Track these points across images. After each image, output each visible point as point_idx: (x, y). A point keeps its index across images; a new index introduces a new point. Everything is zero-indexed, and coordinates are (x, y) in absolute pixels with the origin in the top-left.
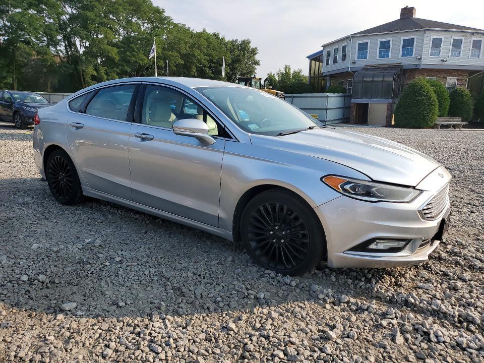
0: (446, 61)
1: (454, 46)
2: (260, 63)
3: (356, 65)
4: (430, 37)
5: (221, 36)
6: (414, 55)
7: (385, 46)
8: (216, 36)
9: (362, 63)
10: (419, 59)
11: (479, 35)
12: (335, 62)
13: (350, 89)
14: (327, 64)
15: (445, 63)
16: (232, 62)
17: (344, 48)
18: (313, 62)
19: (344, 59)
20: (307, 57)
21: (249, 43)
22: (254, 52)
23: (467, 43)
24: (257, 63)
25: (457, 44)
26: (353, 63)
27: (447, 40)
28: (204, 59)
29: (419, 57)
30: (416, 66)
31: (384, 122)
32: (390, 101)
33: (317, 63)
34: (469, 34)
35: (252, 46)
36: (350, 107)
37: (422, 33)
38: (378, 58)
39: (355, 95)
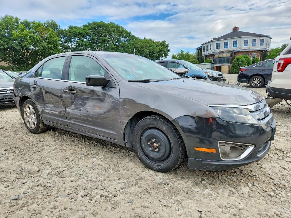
1: (253, 42)
3: (215, 52)
4: (243, 40)
5: (152, 40)
6: (237, 47)
7: (226, 44)
9: (218, 51)
10: (240, 48)
11: (263, 37)
12: (207, 50)
13: (213, 61)
14: (204, 51)
15: (250, 49)
16: (159, 51)
17: (211, 45)
18: (198, 51)
19: (211, 50)
22: (168, 46)
23: (258, 40)
24: (169, 51)
25: (254, 41)
27: (250, 40)
28: (147, 51)
30: (239, 51)
31: (227, 72)
32: (229, 64)
33: (199, 51)
34: (258, 37)
35: (166, 43)
36: (214, 68)
37: (240, 38)
38: (224, 48)
39: (216, 63)
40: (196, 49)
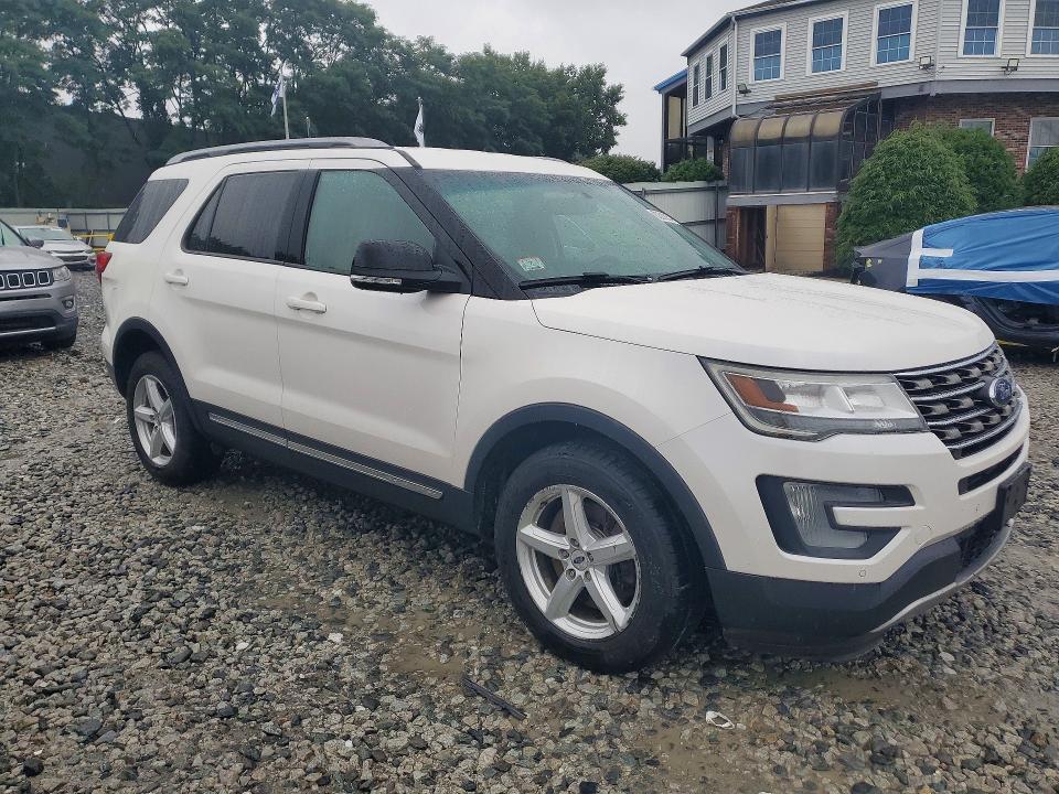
0: (1015, 69)
1: (1040, 20)
2: (627, 120)
3: (752, 99)
6: (911, 58)
8: (523, 59)
9: (765, 91)
10: (926, 67)
12: (709, 92)
15: (1014, 76)
17: (724, 51)
18: (668, 101)
19: (723, 85)
20: (656, 89)
21: (601, 73)
24: (621, 121)
25: (1052, 15)
26: (741, 92)
29: (926, 61)
30: (921, 90)
31: (817, 261)
32: (830, 194)
38: (809, 72)
39: (738, 184)
40: (659, 89)
